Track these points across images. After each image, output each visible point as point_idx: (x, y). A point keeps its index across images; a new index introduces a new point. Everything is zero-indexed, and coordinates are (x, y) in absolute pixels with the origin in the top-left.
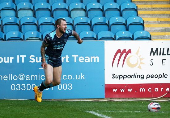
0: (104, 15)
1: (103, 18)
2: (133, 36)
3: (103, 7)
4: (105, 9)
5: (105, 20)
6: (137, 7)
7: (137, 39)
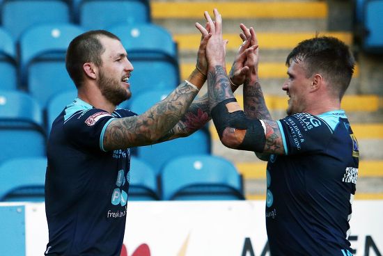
0: (22, 84)
1: (17, 96)
2: (159, 180)
3: (18, 46)
4: (27, 55)
5: (27, 108)
6: (176, 45)
7: (181, 194)
